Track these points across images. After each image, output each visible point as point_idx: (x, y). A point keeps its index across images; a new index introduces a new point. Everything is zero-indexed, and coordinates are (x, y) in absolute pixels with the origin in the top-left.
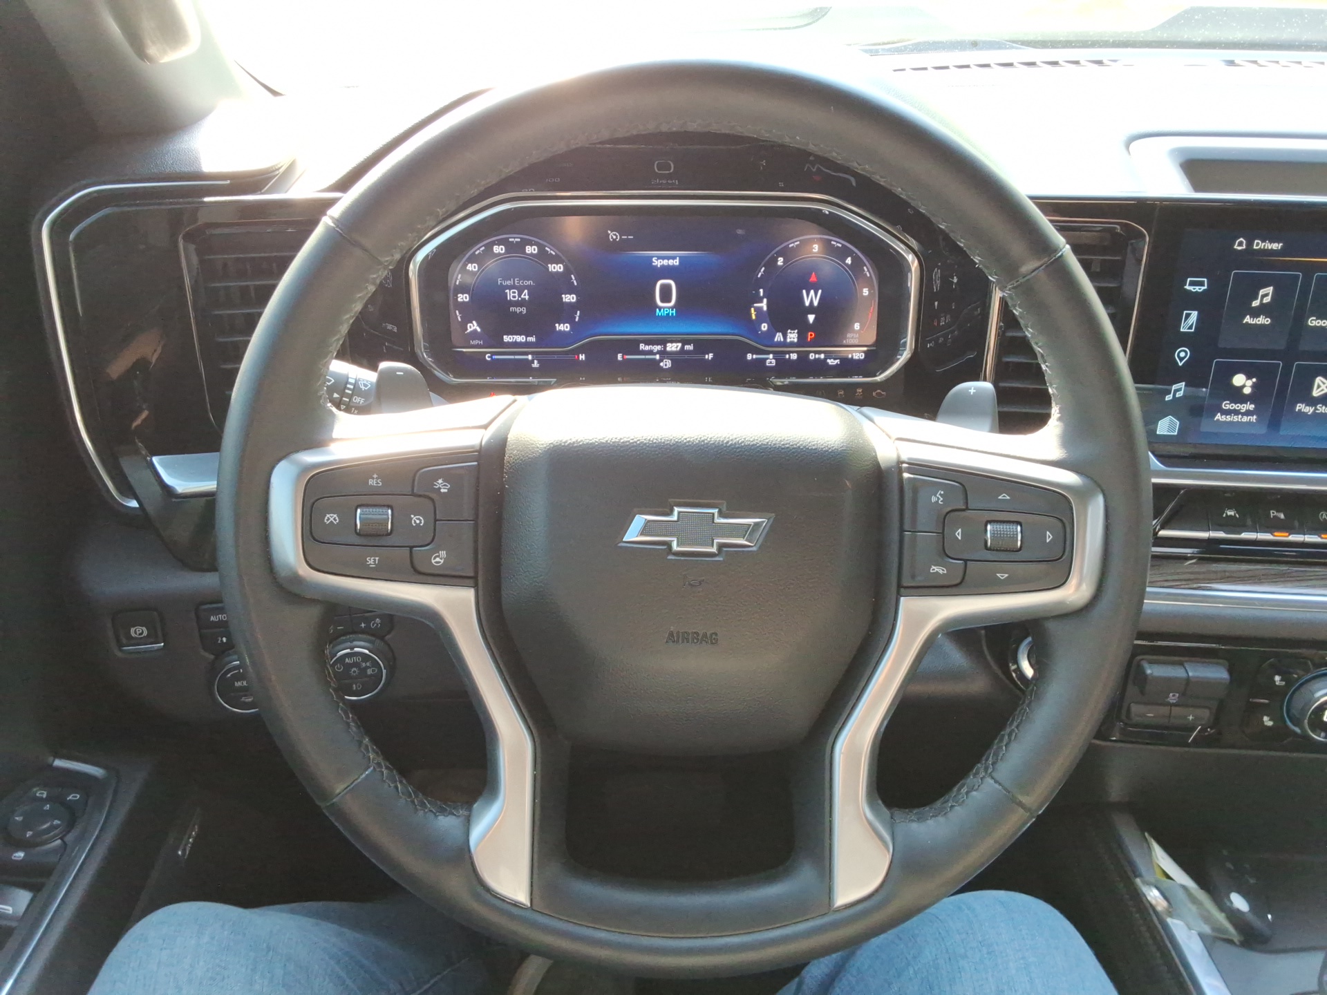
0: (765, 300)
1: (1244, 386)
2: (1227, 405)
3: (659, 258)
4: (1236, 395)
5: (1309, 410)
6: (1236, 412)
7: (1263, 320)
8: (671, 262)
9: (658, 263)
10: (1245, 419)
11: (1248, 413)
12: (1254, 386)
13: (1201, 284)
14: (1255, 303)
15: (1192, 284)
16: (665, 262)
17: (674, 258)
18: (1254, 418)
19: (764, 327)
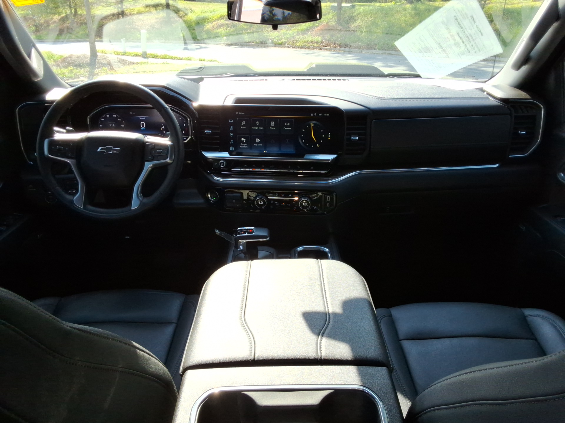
0: (164, 127)
1: (244, 140)
2: (242, 144)
3: (141, 117)
4: (243, 142)
5: (257, 145)
6: (244, 146)
7: (244, 128)
8: (143, 118)
9: (141, 119)
10: (245, 147)
11: (246, 146)
12: (245, 140)
13: (232, 121)
14: (242, 124)
15: (230, 121)
16: (142, 118)
17: (144, 118)
18: (247, 147)
19: (164, 132)
